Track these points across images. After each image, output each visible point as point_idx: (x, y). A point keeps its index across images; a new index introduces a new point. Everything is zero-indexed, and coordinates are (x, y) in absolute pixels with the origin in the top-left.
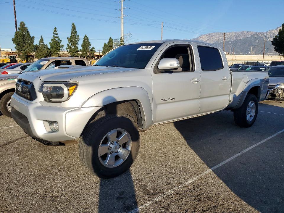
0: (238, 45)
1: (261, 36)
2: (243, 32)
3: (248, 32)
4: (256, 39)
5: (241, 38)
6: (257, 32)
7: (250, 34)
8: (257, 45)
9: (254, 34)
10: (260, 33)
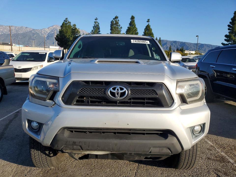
0: (20, 38)
1: (37, 32)
2: (22, 27)
3: (26, 28)
4: (34, 34)
5: (20, 32)
6: (34, 29)
7: (28, 30)
8: (35, 39)
9: (32, 30)
10: (36, 30)
